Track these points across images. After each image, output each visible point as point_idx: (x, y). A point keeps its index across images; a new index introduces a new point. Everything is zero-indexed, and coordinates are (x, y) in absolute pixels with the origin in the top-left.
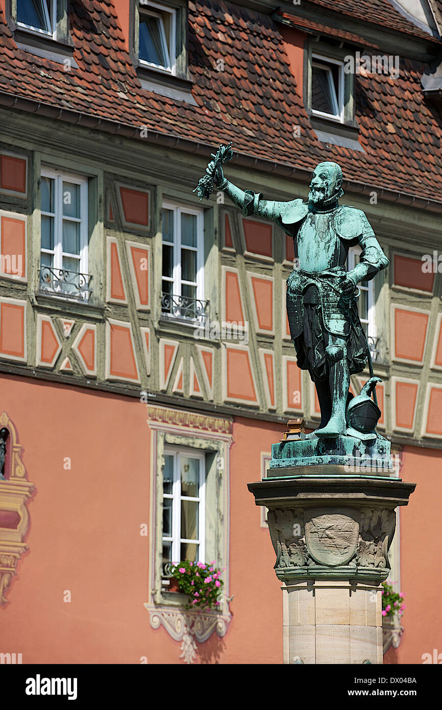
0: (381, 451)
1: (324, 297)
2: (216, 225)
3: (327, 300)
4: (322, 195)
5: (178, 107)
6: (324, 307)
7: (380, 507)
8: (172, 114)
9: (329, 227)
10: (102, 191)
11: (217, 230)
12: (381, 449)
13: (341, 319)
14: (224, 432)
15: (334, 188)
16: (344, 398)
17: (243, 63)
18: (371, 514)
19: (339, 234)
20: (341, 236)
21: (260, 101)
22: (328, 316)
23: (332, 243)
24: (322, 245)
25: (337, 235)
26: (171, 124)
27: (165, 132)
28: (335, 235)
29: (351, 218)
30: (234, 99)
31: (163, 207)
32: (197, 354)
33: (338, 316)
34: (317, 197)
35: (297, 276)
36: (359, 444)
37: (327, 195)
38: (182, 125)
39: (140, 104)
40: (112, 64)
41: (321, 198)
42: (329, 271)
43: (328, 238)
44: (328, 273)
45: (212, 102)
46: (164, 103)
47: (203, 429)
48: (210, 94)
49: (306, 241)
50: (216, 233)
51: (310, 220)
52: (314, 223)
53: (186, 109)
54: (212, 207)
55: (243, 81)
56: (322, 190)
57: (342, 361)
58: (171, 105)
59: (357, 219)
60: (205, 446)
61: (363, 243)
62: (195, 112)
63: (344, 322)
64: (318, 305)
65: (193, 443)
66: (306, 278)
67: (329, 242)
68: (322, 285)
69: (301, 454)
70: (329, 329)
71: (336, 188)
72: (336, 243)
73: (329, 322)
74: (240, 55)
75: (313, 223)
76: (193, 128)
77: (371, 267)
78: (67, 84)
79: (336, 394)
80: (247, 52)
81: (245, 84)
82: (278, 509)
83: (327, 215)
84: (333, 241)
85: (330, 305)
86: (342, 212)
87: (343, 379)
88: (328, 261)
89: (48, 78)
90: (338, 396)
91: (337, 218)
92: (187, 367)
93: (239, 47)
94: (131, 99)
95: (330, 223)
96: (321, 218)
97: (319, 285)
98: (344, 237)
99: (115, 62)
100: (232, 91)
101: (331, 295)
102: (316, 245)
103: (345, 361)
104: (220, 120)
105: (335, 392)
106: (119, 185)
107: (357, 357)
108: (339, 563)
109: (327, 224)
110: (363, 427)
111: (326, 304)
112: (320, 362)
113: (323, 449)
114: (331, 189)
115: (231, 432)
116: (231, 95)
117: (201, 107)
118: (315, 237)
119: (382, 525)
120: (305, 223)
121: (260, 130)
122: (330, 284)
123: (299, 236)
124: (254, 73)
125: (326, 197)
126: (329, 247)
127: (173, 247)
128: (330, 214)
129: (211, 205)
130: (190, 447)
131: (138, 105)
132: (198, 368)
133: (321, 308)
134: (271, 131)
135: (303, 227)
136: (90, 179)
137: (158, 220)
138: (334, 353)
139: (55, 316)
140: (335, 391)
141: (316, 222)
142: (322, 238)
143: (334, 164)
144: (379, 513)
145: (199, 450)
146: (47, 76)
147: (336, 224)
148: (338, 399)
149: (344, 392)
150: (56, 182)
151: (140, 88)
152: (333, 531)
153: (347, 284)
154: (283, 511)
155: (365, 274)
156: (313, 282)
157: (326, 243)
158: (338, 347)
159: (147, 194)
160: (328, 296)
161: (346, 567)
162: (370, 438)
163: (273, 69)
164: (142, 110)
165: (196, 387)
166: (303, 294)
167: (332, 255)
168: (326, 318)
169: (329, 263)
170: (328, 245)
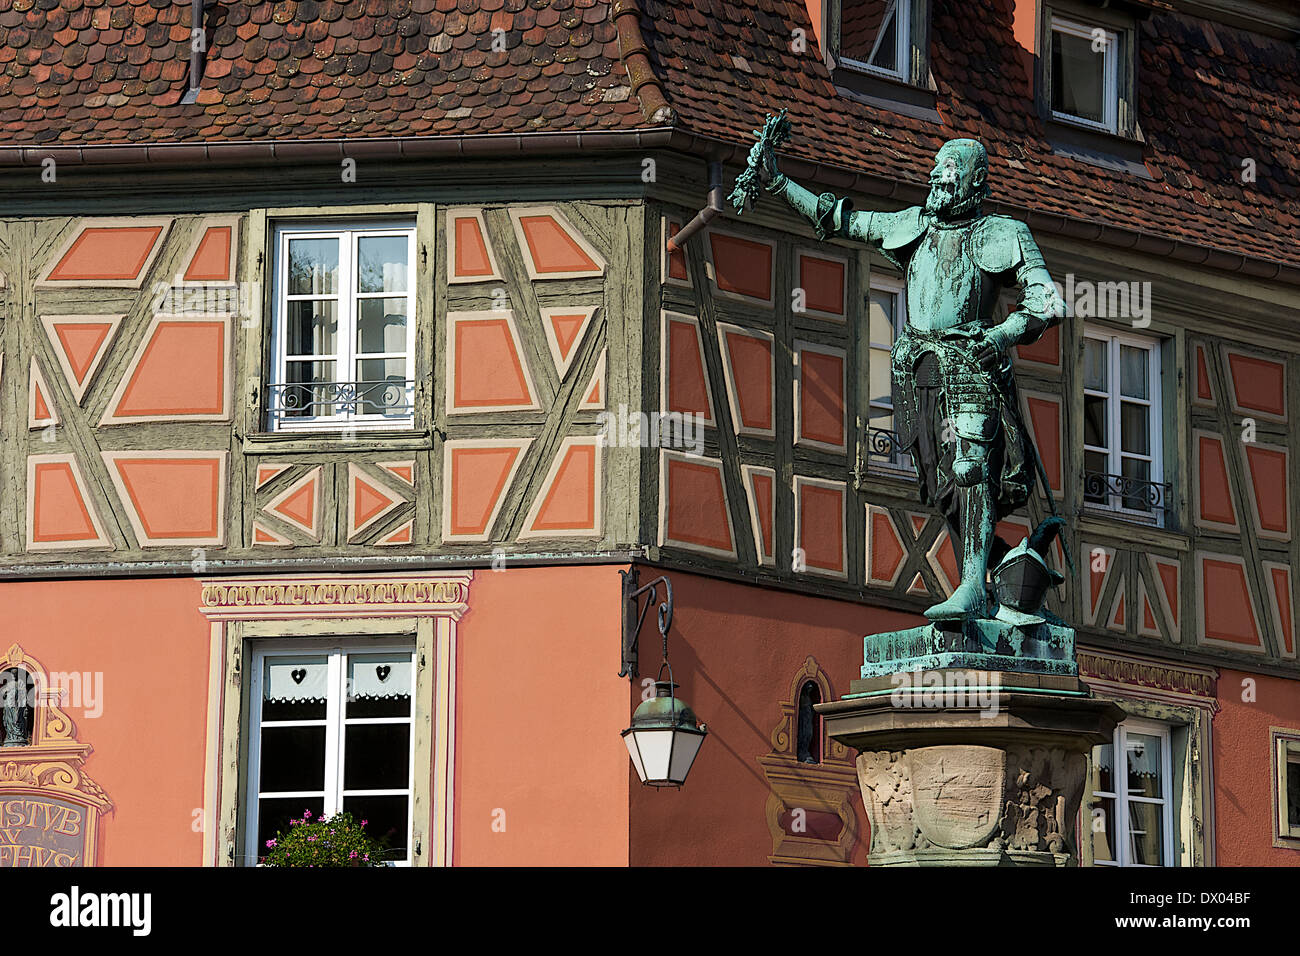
0: (1054, 646)
1: (949, 374)
2: (1181, 363)
3: (954, 379)
4: (949, 196)
5: (1116, 181)
6: (949, 392)
7: (1046, 744)
8: (1103, 192)
9: (960, 252)
11: (1183, 371)
12: (1054, 642)
13: (978, 412)
14: (1202, 694)
15: (971, 184)
16: (982, 552)
18: (1029, 756)
19: (978, 263)
20: (982, 266)
22: (955, 408)
23: (965, 280)
24: (947, 283)
25: (976, 266)
26: (1097, 205)
27: (1082, 217)
28: (972, 266)
29: (1001, 235)
30: (1218, 170)
31: (1085, 335)
32: (1150, 569)
33: (973, 407)
34: (939, 200)
35: (906, 340)
36: (1010, 633)
37: (957, 196)
38: (1120, 209)
39: (1046, 176)
41: (946, 202)
42: (960, 329)
43: (958, 271)
44: (957, 332)
45: (1177, 174)
46: (1092, 176)
47: (1163, 688)
48: (1175, 161)
49: (920, 278)
50: (1180, 377)
51: (929, 241)
52: (936, 246)
53: (1129, 184)
54: (1174, 336)
56: (949, 187)
57: (980, 486)
58: (1102, 178)
59: (1012, 236)
60: (1165, 714)
61: (1022, 278)
62: (1147, 189)
63: (983, 417)
64: (938, 387)
65: (1145, 710)
66: (919, 342)
67: (959, 277)
68: (946, 353)
69: (908, 652)
70: (957, 429)
71: (975, 184)
72: (973, 279)
73: (956, 417)
75: (933, 245)
76: (1137, 211)
77: (1032, 319)
78: (917, 146)
79: (969, 544)
83: (958, 231)
84: (968, 276)
85: (958, 388)
86: (985, 226)
87: (981, 519)
88: (957, 310)
89: (885, 138)
90: (972, 548)
91: (977, 236)
92: (1131, 589)
94: (1031, 168)
95: (963, 245)
96: (949, 238)
97: (941, 353)
98: (987, 269)
100: (1215, 157)
101: (961, 371)
102: (936, 284)
103: (986, 486)
104: (1192, 201)
105: (967, 541)
107: (1009, 479)
108: (969, 843)
110: (1017, 604)
111: (952, 386)
112: (945, 490)
113: (940, 641)
114: (965, 185)
115: (1213, 695)
116: (1213, 163)
117: (1158, 181)
118: (936, 270)
119: (1053, 776)
120: (920, 248)
121: (1264, 217)
122: (960, 351)
123: (911, 270)
125: (955, 200)
126: (959, 286)
127: (1106, 399)
128: (964, 230)
129: (1173, 333)
130: (1140, 716)
131: (1043, 179)
132: (1152, 590)
133: (944, 394)
135: (917, 254)
137: (1077, 357)
138: (964, 473)
139: (896, 506)
140: (967, 539)
141: (939, 244)
142: (948, 271)
143: (971, 141)
144: (1046, 754)
145: (1157, 720)
146: (884, 134)
147: (974, 246)
148: (972, 554)
149: (983, 541)
152: (957, 787)
153: (984, 348)
155: (1022, 331)
156: (931, 348)
157: (954, 280)
158: (971, 460)
160: (955, 371)
161: (982, 850)
162: (1031, 622)
164: (1047, 184)
165: (1149, 622)
166: (915, 370)
167: (966, 301)
168: (952, 411)
169: (959, 314)
170: (957, 283)
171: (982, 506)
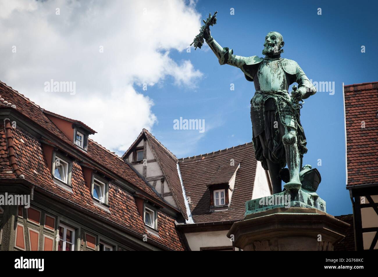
0: (322, 206)
1: (279, 105)
3: (282, 107)
5: (105, 212)
6: (280, 111)
9: (278, 66)
10: (80, 234)
13: (292, 118)
17: (124, 205)
19: (285, 71)
20: (286, 72)
21: (130, 217)
22: (283, 117)
24: (276, 75)
25: (284, 71)
29: (291, 63)
30: (122, 214)
33: (290, 116)
35: (259, 95)
36: (310, 198)
40: (85, 195)
43: (279, 72)
44: (281, 91)
45: (116, 213)
46: (101, 210)
48: (115, 211)
49: (265, 74)
51: (266, 63)
55: (125, 210)
56: (273, 45)
57: (295, 144)
58: (103, 211)
59: (295, 64)
61: (300, 77)
62: (111, 215)
63: (294, 120)
66: (266, 95)
67: (279, 74)
68: (278, 98)
70: (285, 124)
71: (281, 46)
72: (284, 75)
73: (284, 120)
74: (124, 202)
79: (293, 164)
80: (126, 202)
81: (126, 211)
82: (256, 241)
84: (282, 74)
85: (284, 110)
87: (296, 156)
90: (294, 166)
91: (283, 63)
93: (124, 200)
94: (91, 206)
95: (279, 64)
96: (273, 62)
97: (276, 98)
98: (288, 73)
99: (86, 195)
100: (122, 212)
101: (284, 104)
102: (272, 75)
106: (86, 233)
107: (302, 144)
109: (277, 65)
111: (281, 109)
114: (278, 45)
117: (112, 214)
118: (271, 71)
120: (263, 65)
121: (130, 225)
122: (283, 98)
124: (128, 209)
126: (280, 77)
128: (278, 60)
131: (93, 208)
133: (278, 112)
134: (134, 226)
136: (76, 230)
138: (290, 138)
141: (270, 64)
142: (275, 72)
147: (283, 65)
149: (298, 164)
150: (64, 229)
151: (93, 204)
154: (261, 242)
156: (272, 97)
157: (278, 75)
158: (291, 135)
159: (95, 238)
160: (282, 104)
163: (134, 209)
166: (265, 105)
167: (282, 82)
168: (282, 118)
169: (281, 86)
170: (279, 76)
171: (296, 151)
